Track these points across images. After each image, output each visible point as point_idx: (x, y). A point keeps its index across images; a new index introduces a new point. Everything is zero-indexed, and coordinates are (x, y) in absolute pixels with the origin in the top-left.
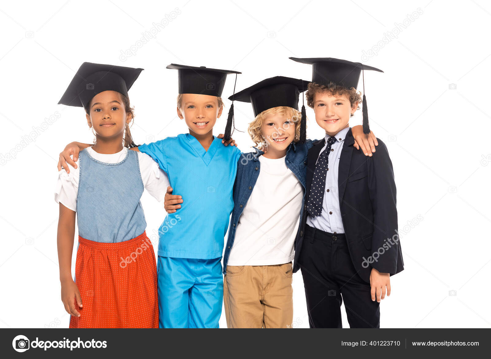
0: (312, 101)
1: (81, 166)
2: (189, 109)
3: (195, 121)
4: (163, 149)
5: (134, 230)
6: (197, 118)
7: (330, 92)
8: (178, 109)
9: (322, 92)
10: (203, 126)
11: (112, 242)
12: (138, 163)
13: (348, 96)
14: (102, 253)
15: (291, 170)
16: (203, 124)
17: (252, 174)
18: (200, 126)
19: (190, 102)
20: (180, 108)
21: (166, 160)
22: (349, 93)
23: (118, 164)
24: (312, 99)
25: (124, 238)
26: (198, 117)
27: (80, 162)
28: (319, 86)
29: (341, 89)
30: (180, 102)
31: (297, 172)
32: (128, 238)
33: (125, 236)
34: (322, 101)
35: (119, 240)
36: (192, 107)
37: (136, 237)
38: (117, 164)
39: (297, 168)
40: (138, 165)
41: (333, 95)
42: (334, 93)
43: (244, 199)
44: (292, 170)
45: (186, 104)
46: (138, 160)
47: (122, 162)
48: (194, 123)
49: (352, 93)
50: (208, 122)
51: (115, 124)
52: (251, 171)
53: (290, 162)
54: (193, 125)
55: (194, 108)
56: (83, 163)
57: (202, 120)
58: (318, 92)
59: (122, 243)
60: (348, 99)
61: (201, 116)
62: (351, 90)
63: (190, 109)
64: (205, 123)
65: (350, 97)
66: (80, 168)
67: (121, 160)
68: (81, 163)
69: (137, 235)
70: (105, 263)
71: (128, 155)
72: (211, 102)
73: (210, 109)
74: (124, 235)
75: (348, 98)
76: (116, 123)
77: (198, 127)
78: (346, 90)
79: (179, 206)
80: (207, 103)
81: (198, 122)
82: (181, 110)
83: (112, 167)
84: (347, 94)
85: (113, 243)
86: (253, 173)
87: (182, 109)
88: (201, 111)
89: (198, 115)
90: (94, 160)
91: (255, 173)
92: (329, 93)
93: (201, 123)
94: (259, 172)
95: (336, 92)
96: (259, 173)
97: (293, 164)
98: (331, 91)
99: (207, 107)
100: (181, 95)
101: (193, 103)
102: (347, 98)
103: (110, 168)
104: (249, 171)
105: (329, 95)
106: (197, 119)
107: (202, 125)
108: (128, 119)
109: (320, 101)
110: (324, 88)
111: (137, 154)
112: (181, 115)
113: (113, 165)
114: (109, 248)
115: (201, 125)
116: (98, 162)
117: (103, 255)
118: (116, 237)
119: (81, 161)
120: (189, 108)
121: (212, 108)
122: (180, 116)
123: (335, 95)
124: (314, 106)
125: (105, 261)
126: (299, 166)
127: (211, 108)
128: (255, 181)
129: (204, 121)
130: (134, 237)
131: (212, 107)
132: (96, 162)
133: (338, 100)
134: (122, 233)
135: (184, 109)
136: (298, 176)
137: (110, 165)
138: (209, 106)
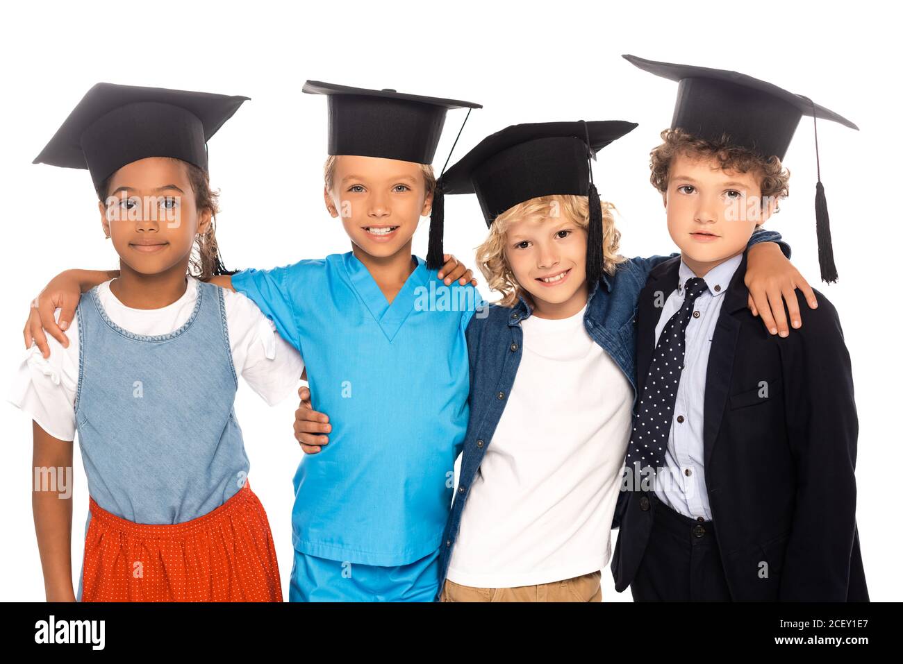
0: (666, 173)
1: (82, 344)
2: (350, 193)
3: (365, 225)
4: (289, 293)
5: (220, 489)
6: (369, 216)
7: (715, 159)
8: (326, 194)
9: (697, 156)
10: (386, 236)
11: (169, 522)
12: (225, 323)
13: (760, 179)
14: (145, 547)
15: (601, 346)
16: (384, 231)
17: (504, 360)
18: (377, 236)
19: (352, 177)
20: (330, 190)
21: (296, 320)
22: (764, 168)
23: (174, 335)
24: (666, 170)
25: (197, 511)
26: (371, 213)
27: (80, 331)
28: (691, 140)
29: (749, 156)
30: (331, 175)
31: (614, 349)
32: (206, 510)
33: (200, 507)
34: (692, 180)
35: (186, 518)
36: (357, 188)
37: (225, 501)
38: (171, 335)
39: (614, 339)
40: (225, 330)
41: (723, 168)
42: (727, 165)
43: (485, 425)
44: (603, 344)
45: (345, 180)
46: (223, 316)
47: (184, 327)
48: (363, 228)
49: (771, 170)
50: (397, 227)
51: (167, 243)
52: (501, 353)
53: (595, 326)
54: (360, 234)
55: (363, 190)
56: (86, 334)
57: (383, 221)
58: (686, 153)
59: (194, 522)
60: (757, 185)
61: (379, 211)
62: (771, 162)
63: (353, 193)
64: (389, 229)
65: (764, 181)
66: (81, 349)
67: (181, 323)
68: (82, 334)
69: (227, 497)
70: (155, 570)
71: (199, 306)
72: (404, 177)
73: (401, 194)
74: (196, 506)
75: (759, 183)
76: (170, 241)
77: (373, 237)
78: (760, 163)
79: (324, 439)
80: (396, 178)
81: (373, 227)
82: (331, 193)
83: (160, 345)
84: (756, 173)
85: (172, 524)
86: (507, 359)
87: (334, 192)
88: (379, 200)
89: (372, 209)
90: (114, 328)
91: (510, 359)
92: (714, 164)
93: (380, 228)
94: (521, 354)
95: (731, 163)
96: (520, 359)
97: (603, 330)
98: (720, 158)
99: (395, 190)
100: (334, 157)
101: (360, 178)
102: (757, 182)
103: (155, 347)
104: (496, 354)
105: (714, 167)
106: (370, 218)
107: (383, 234)
108: (201, 224)
109: (686, 178)
110: (704, 148)
111: (221, 298)
112: (334, 208)
113: (160, 339)
114: (162, 534)
115: (379, 234)
116: (124, 333)
117: (147, 551)
118: (177, 514)
119: (81, 328)
120: (350, 190)
121: (408, 191)
122: (332, 209)
123: (727, 170)
124: (666, 189)
125: (155, 566)
126: (618, 333)
127: (405, 193)
128: (512, 379)
129: (388, 224)
130: (221, 503)
131: (408, 189)
132: (119, 332)
133: (733, 184)
134: (193, 501)
135: (340, 193)
136: (618, 357)
137: (153, 340)
138: (400, 188)
